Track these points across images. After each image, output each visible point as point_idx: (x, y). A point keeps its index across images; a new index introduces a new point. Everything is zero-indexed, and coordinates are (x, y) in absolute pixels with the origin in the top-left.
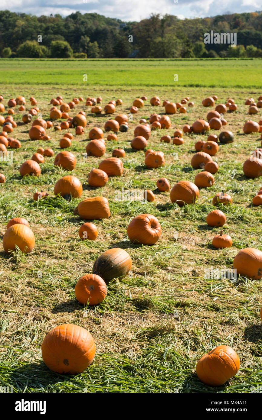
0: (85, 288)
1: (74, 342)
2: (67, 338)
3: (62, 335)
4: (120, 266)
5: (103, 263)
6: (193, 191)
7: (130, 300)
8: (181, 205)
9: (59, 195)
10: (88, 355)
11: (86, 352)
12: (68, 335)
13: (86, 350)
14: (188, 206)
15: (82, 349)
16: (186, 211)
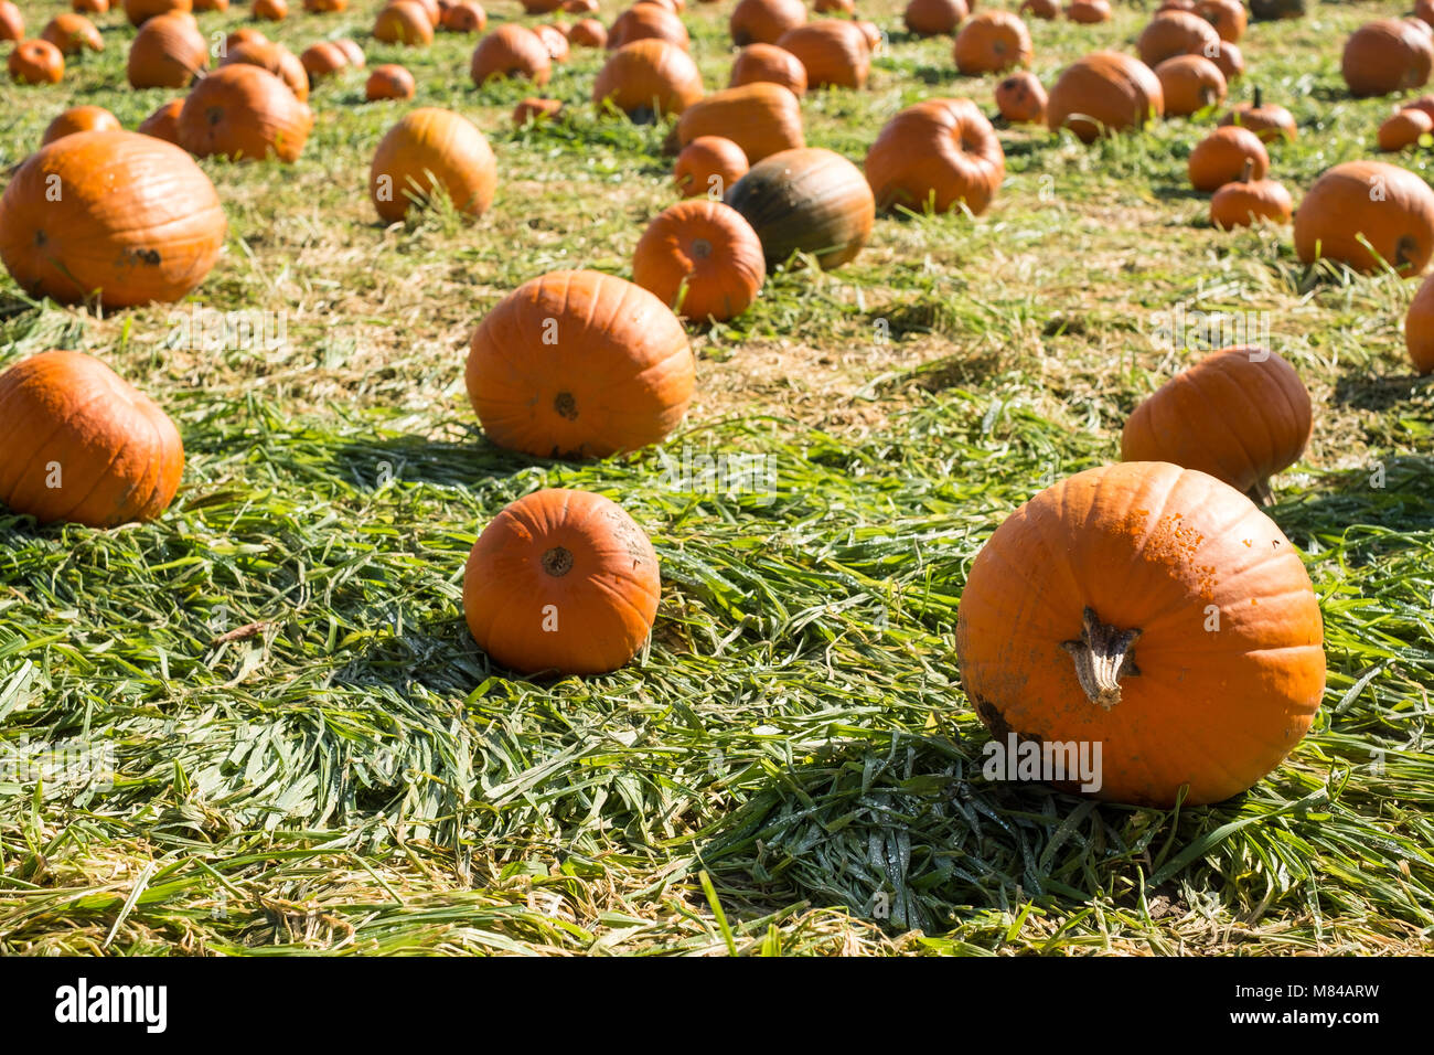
0: (672, 246)
1: (598, 323)
2: (573, 304)
3: (551, 296)
4: (821, 206)
5: (754, 191)
6: (1138, 90)
7: (857, 312)
8: (1087, 137)
9: (608, 102)
10: (657, 377)
11: (649, 365)
12: (577, 294)
13: (651, 355)
14: (1118, 143)
15: (635, 351)
16: (1106, 155)
